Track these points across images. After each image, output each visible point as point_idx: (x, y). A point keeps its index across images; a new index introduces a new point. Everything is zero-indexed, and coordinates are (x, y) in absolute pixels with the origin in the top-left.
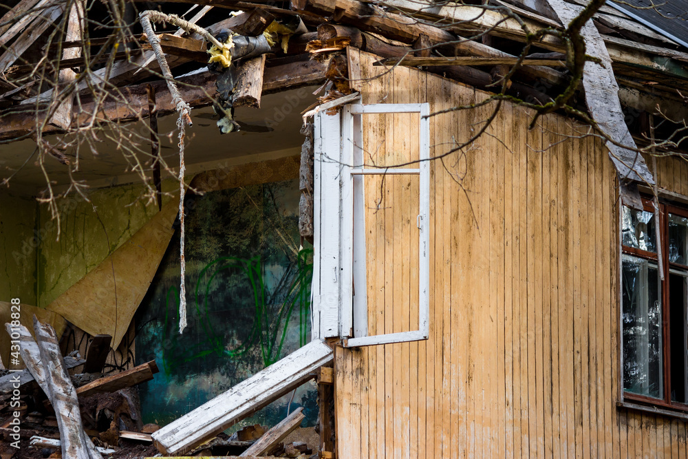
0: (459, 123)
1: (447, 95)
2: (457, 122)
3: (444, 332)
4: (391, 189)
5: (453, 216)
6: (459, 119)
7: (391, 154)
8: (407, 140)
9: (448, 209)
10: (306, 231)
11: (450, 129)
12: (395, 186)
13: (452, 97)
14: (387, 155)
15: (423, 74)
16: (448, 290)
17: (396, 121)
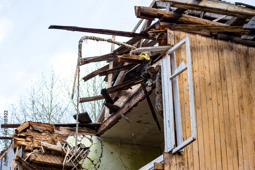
0: (240, 59)
1: (231, 49)
2: (239, 59)
3: (238, 146)
4: (198, 85)
5: (239, 97)
6: (239, 58)
7: (197, 71)
8: (207, 66)
9: (236, 94)
10: (158, 109)
11: (234, 62)
12: (201, 84)
13: (234, 49)
14: (194, 72)
15: (215, 40)
16: (239, 128)
17: (199, 58)
